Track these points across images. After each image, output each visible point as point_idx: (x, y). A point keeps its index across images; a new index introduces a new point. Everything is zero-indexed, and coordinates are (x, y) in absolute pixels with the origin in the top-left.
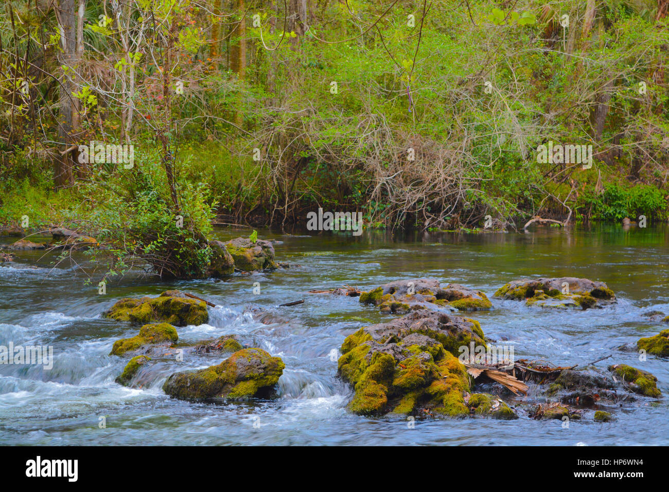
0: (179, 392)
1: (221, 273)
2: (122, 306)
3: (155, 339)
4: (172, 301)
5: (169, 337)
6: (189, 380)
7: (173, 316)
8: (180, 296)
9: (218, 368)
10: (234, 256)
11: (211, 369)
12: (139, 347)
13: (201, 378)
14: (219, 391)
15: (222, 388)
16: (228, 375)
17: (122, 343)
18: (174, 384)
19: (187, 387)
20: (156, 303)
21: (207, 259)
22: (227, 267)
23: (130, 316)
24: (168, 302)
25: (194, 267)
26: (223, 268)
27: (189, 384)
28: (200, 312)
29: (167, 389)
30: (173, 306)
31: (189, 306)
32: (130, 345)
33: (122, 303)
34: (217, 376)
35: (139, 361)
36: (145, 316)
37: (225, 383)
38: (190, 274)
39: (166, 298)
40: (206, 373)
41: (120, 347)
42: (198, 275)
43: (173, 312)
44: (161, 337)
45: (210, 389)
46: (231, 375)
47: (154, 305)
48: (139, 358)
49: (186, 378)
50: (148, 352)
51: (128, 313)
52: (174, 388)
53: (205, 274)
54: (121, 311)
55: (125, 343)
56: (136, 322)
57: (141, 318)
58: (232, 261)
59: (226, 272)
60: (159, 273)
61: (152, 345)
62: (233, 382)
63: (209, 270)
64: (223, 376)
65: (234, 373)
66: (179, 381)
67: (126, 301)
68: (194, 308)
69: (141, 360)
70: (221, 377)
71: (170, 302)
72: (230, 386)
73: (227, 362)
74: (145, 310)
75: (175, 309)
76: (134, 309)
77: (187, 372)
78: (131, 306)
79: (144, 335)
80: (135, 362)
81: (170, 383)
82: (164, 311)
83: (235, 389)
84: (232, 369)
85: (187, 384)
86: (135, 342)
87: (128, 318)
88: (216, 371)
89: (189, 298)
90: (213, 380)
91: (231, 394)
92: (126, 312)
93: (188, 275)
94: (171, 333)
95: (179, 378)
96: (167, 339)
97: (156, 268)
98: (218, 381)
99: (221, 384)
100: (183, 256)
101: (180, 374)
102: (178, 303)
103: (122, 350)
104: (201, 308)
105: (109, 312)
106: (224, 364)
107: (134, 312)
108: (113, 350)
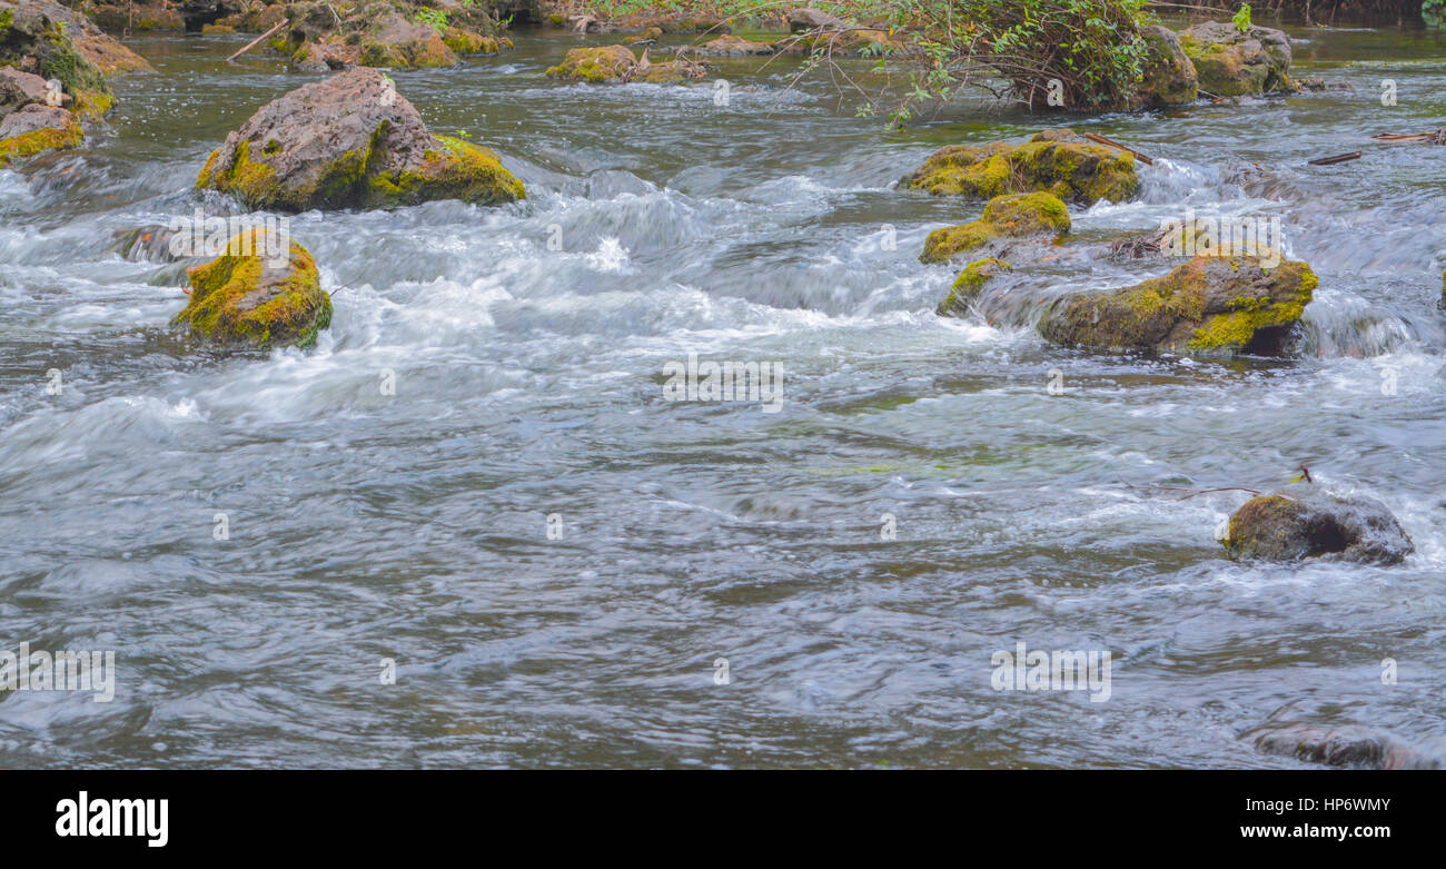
0: (1073, 336)
1: (1167, 99)
2: (944, 163)
3: (1019, 228)
4: (1056, 151)
5: (1051, 223)
6: (1096, 310)
7: (1058, 184)
8: (1071, 141)
9: (1162, 284)
10: (1196, 62)
11: (1148, 286)
12: (982, 245)
13: (1125, 305)
14: (1166, 336)
15: (1170, 330)
16: (1184, 299)
17: (945, 235)
18: (1062, 319)
19: (1094, 326)
20: (1021, 154)
21: (1135, 67)
22: (1180, 87)
23: (963, 182)
24: (1047, 153)
25: (1106, 86)
26: (1170, 87)
27: (1096, 320)
28: (1121, 176)
29: (1047, 331)
30: (1058, 161)
31: (1094, 161)
32: (963, 240)
33: (944, 156)
34: (1160, 301)
35: (984, 270)
36: (996, 185)
37: (1179, 317)
38: (1097, 100)
39: (1042, 145)
40: (1135, 293)
41: (942, 244)
42: (1115, 104)
43: (1059, 176)
44: (1032, 224)
45: (1146, 331)
46: (1193, 299)
47: (1015, 161)
48: (984, 264)
49: (1090, 306)
50: (1004, 254)
51: (959, 178)
52: (1064, 328)
53: (1130, 102)
54: (943, 173)
55: (952, 235)
56: (974, 193)
57: (987, 188)
58: (1192, 72)
59: (1179, 98)
60: (1027, 98)
61: (1013, 239)
62: (1198, 316)
63: (1140, 93)
64: (1175, 301)
65: (1199, 295)
66: (1076, 311)
67: (952, 151)
68: (1107, 166)
69: (988, 267)
70: (1170, 304)
71: (1051, 154)
72: (1190, 325)
73: (1184, 270)
74: (997, 169)
75: (1063, 169)
76: (971, 169)
77: (1093, 294)
78: (965, 163)
79: (993, 219)
80: (975, 271)
81: (1053, 317)
82: (1040, 172)
83: (1201, 331)
84: (1195, 287)
85: (1092, 319)
86: (974, 233)
87: (959, 189)
88: (1159, 292)
89: (1093, 145)
90: (1149, 310)
91: (1193, 341)
92: (953, 174)
93: (1090, 103)
94: (1056, 214)
95: (1075, 305)
96: (1046, 228)
97: (1019, 86)
98: (1162, 312)
99: (1170, 320)
100: (1081, 59)
101: (1077, 298)
102: (1071, 155)
103: (945, 250)
104: (1122, 166)
105: (916, 176)
106: (1176, 276)
107: (972, 175)
108: (926, 250)
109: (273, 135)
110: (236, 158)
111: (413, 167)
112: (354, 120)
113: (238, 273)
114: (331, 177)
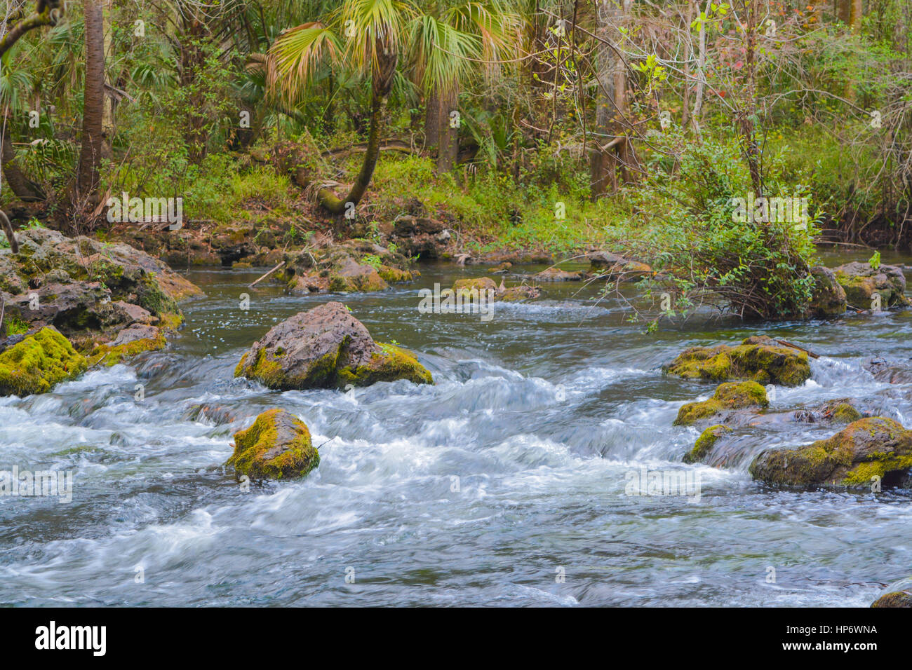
0: (771, 476)
1: (827, 312)
2: (689, 358)
3: (737, 403)
4: (759, 351)
5: (757, 401)
6: (786, 460)
7: (760, 371)
8: (769, 344)
9: (827, 443)
10: (846, 288)
11: (818, 445)
12: (714, 414)
13: (804, 456)
14: (829, 476)
15: (832, 472)
16: (842, 454)
17: (691, 408)
18: (765, 465)
19: (784, 469)
20: (737, 353)
21: (807, 293)
22: (836, 304)
23: (701, 371)
24: (754, 352)
25: (789, 304)
26: (830, 304)
27: (786, 466)
28: (799, 367)
29: (756, 473)
30: (760, 357)
31: (783, 358)
32: (702, 411)
33: (689, 354)
34: (826, 455)
35: (716, 432)
36: (721, 372)
37: (837, 465)
38: (783, 313)
39: (751, 347)
40: (810, 450)
41: (689, 414)
42: (793, 316)
43: (761, 366)
44: (745, 400)
45: (817, 473)
46: (846, 453)
47: (733, 357)
48: (716, 428)
49: (782, 457)
50: (727, 420)
51: (699, 368)
52: (766, 471)
53: (804, 314)
54: (689, 365)
55: (695, 408)
56: (708, 378)
57: (716, 374)
58: (843, 294)
59: (835, 311)
60: (739, 312)
61: (733, 410)
62: (850, 464)
63: (810, 308)
64: (835, 454)
65: (850, 451)
66: (774, 460)
67: (694, 351)
68: (791, 361)
69: (718, 431)
70: (832, 457)
71: (756, 353)
72: (844, 469)
73: (841, 435)
74: (722, 363)
75: (763, 362)
76: (705, 362)
77: (784, 450)
78: (702, 358)
79: (721, 397)
80: (710, 433)
81: (759, 463)
82: (748, 365)
83: (851, 473)
84: (847, 446)
85: (783, 465)
86: (709, 407)
87: (698, 374)
88: (825, 448)
89: (784, 348)
90: (819, 460)
91: (846, 479)
92: (694, 365)
93: (779, 315)
94: (759, 394)
95: (773, 457)
96: (754, 403)
97: (734, 304)
98: (827, 461)
99: (832, 466)
100: (773, 288)
101: (774, 452)
102: (769, 354)
103: (691, 417)
104: (800, 361)
105: (672, 366)
106: (836, 439)
107: (707, 366)
108: (679, 417)
109: (280, 344)
110: (258, 358)
111: (364, 363)
112: (329, 335)
113: (264, 437)
114: (314, 371)
